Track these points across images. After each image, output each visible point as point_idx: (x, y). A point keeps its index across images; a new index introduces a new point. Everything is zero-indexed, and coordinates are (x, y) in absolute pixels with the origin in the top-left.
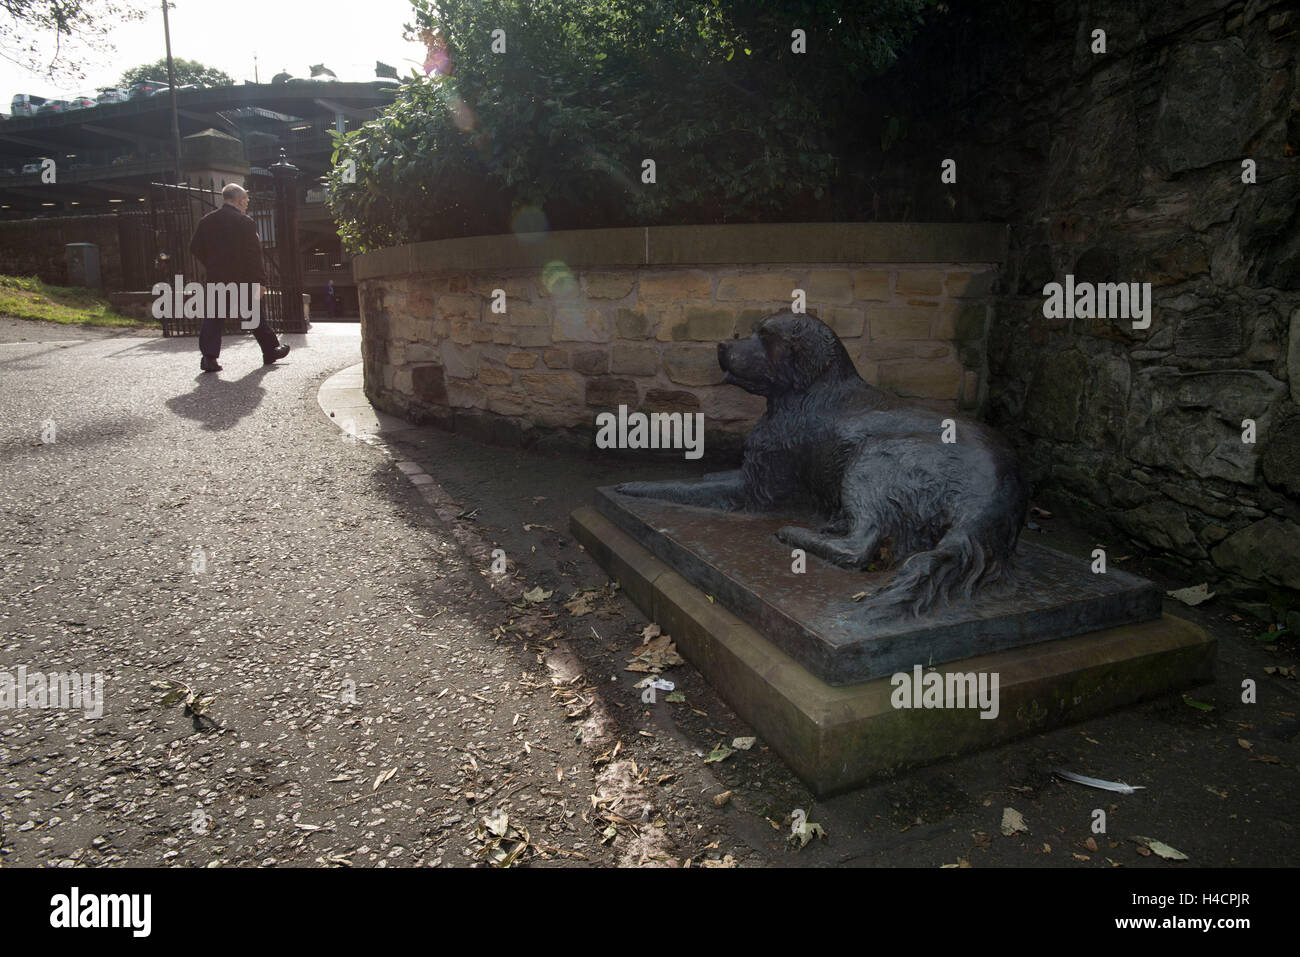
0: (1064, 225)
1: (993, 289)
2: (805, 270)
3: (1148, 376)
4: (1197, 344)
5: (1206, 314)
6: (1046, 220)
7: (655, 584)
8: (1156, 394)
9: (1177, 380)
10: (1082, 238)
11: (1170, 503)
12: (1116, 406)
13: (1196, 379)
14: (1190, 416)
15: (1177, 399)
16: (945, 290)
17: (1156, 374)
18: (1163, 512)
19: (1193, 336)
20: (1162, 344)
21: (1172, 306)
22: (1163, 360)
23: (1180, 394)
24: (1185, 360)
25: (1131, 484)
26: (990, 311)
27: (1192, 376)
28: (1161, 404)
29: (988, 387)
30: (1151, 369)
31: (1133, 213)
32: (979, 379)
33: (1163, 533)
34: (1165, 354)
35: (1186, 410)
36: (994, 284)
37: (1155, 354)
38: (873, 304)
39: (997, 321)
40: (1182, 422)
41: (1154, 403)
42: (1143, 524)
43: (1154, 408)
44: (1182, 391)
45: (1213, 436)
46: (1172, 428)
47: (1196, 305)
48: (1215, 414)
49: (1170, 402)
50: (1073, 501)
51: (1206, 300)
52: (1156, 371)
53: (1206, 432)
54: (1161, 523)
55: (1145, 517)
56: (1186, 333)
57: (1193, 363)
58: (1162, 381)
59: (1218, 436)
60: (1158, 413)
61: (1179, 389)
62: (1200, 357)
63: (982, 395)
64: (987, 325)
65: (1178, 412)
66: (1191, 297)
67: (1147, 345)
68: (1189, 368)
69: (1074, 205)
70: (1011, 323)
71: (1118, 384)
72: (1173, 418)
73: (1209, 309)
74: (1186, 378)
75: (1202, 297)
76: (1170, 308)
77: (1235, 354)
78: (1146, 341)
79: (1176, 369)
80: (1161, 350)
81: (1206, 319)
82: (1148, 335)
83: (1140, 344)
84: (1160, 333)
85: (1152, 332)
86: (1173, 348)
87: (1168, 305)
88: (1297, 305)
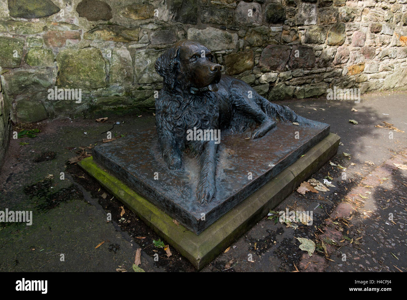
4: (160, 40)
5: (160, 30)
8: (148, 59)
20: (146, 41)
21: (147, 28)
22: (147, 47)
24: (156, 46)
27: (162, 51)
28: (151, 62)
30: (143, 50)
34: (147, 44)
37: (144, 45)
41: (148, 62)
43: (148, 63)
47: (157, 27)
49: (155, 60)
51: (160, 26)
56: (155, 37)
57: (159, 46)
58: (150, 54)
60: (150, 65)
62: (161, 44)
66: (154, 24)
67: (140, 41)
68: (158, 49)
74: (160, 51)
75: (158, 25)
77: (174, 42)
78: (138, 40)
79: (154, 49)
80: (146, 43)
81: (162, 32)
82: (138, 38)
83: (135, 42)
84: (143, 37)
85: (140, 37)
86: (150, 42)
87: (145, 27)
88: (188, 28)
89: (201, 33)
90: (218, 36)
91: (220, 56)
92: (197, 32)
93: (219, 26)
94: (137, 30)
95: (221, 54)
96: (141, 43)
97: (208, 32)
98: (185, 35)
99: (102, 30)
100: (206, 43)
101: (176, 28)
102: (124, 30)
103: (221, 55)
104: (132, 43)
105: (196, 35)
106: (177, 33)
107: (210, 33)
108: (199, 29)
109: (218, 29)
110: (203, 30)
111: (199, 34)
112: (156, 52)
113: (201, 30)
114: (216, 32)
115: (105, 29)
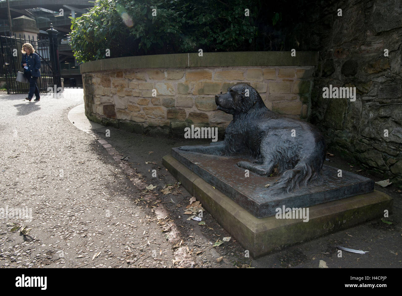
0: (338, 52)
1: (313, 75)
2: (246, 69)
3: (368, 106)
4: (386, 94)
5: (389, 83)
6: (332, 50)
7: (194, 183)
8: (371, 112)
10: (345, 56)
11: (376, 151)
12: (357, 116)
13: (385, 107)
14: (383, 120)
15: (379, 114)
16: (296, 75)
17: (371, 105)
18: (374, 154)
19: (384, 91)
21: (377, 81)
22: (373, 100)
24: (381, 100)
25: (362, 144)
26: (312, 83)
28: (373, 116)
29: (311, 110)
30: (370, 103)
31: (363, 47)
32: (308, 107)
33: (374, 161)
35: (382, 118)
36: (313, 74)
37: (371, 98)
38: (270, 81)
39: (314, 87)
40: (380, 122)
41: (370, 115)
42: (366, 158)
43: (370, 117)
44: (380, 111)
45: (391, 127)
46: (377, 124)
47: (385, 80)
48: (392, 119)
49: (376, 115)
50: (342, 151)
52: (371, 104)
53: (389, 125)
54: (373, 158)
55: (367, 156)
56: (382, 90)
57: (384, 101)
58: (373, 107)
59: (393, 127)
60: (372, 119)
62: (387, 99)
63: (309, 113)
64: (311, 88)
66: (384, 77)
67: (368, 95)
68: (383, 103)
69: (342, 45)
70: (319, 87)
71: (357, 109)
72: (377, 121)
74: (382, 106)
75: (388, 77)
76: (376, 81)
78: (368, 93)
79: (378, 103)
80: (373, 96)
81: (389, 85)
83: (365, 94)
84: (372, 90)
85: (370, 90)
86: (377, 96)
87: (375, 80)
94: (369, 83)
104: (363, 96)
112: (379, 106)
115: (350, 82)
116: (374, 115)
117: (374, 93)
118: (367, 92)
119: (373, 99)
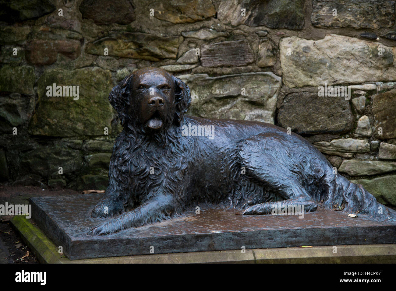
4: (221, 59)
5: (222, 41)
8: (193, 92)
9: (211, 82)
13: (223, 80)
14: (222, 102)
15: (211, 93)
17: (191, 79)
19: (217, 55)
20: (192, 61)
21: (196, 36)
22: (193, 70)
23: (212, 90)
24: (211, 69)
27: (221, 79)
28: (197, 98)
30: (187, 76)
34: (194, 66)
35: (219, 99)
37: (188, 67)
40: (217, 106)
44: (213, 88)
45: (242, 111)
46: (210, 111)
47: (216, 36)
48: (243, 99)
49: (206, 95)
51: (221, 33)
52: (191, 77)
53: (238, 110)
56: (210, 53)
57: (218, 70)
58: (196, 84)
59: (244, 111)
60: (197, 104)
61: (211, 87)
62: (222, 66)
65: (215, 101)
66: (210, 31)
67: (179, 60)
68: (215, 74)
72: (211, 105)
73: (223, 38)
74: (217, 80)
75: (218, 31)
76: (194, 38)
77: (249, 64)
78: (177, 58)
79: (206, 75)
80: (192, 64)
81: (224, 45)
82: (177, 55)
83: (172, 61)
84: (187, 53)
85: (180, 53)
86: (199, 62)
87: (193, 36)
88: (283, 37)
89: (312, 48)
90: (353, 52)
91: (360, 95)
92: (303, 45)
93: (358, 33)
94: (176, 41)
95: (364, 90)
96: (180, 64)
97: (329, 44)
98: (275, 52)
99: (115, 40)
100: (323, 67)
101: (255, 37)
102: (152, 40)
103: (362, 92)
104: (165, 63)
105: (300, 50)
106: (257, 47)
107: (333, 47)
108: (308, 40)
109: (355, 39)
110: (316, 42)
111: (307, 49)
112: (209, 80)
113: (311, 42)
114: (348, 44)
115: (120, 38)
116: (199, 96)
117: (192, 58)
118: (175, 56)
119: (191, 69)
